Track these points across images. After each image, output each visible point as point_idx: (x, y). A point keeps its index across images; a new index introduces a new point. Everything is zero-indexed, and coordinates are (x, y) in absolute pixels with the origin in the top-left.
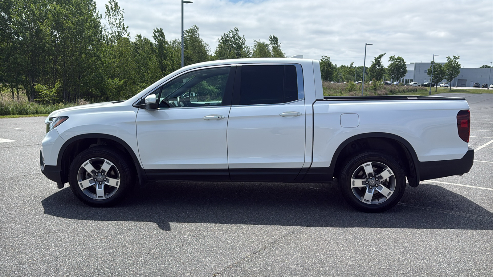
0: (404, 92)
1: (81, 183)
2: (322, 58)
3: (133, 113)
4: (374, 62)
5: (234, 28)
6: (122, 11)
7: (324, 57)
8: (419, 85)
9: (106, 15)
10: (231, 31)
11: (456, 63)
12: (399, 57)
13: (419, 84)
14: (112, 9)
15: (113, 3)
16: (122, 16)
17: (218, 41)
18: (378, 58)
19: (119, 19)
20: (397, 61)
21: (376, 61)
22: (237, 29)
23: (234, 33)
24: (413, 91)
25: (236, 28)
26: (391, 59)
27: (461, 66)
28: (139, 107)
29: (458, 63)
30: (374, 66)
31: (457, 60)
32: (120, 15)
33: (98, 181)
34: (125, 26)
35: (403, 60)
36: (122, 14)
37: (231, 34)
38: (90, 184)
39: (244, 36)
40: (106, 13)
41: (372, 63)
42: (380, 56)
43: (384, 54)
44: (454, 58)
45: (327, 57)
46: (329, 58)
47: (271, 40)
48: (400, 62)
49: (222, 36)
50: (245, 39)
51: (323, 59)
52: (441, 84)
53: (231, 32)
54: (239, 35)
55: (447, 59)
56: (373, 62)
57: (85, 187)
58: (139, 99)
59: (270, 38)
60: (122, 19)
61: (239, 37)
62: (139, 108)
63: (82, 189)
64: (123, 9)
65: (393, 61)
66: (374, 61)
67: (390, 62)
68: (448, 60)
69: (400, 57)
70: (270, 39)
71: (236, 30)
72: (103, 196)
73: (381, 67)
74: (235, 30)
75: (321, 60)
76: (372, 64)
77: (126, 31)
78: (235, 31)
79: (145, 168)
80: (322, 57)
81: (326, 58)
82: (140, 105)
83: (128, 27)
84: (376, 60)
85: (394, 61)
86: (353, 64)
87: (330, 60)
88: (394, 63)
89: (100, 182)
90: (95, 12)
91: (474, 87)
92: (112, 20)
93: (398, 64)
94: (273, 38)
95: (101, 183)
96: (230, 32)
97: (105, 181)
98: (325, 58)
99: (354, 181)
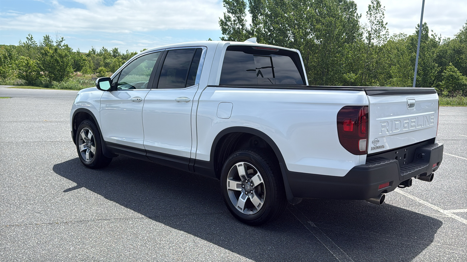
6: (383, 9)
9: (367, 14)
14: (373, 7)
15: (375, 3)
16: (383, 14)
19: (380, 17)
32: (381, 12)
34: (384, 23)
36: (383, 12)
40: (367, 12)
60: (383, 16)
64: (384, 7)
77: (385, 28)
83: (387, 24)
90: (356, 12)
92: (373, 18)
99: (229, 182)
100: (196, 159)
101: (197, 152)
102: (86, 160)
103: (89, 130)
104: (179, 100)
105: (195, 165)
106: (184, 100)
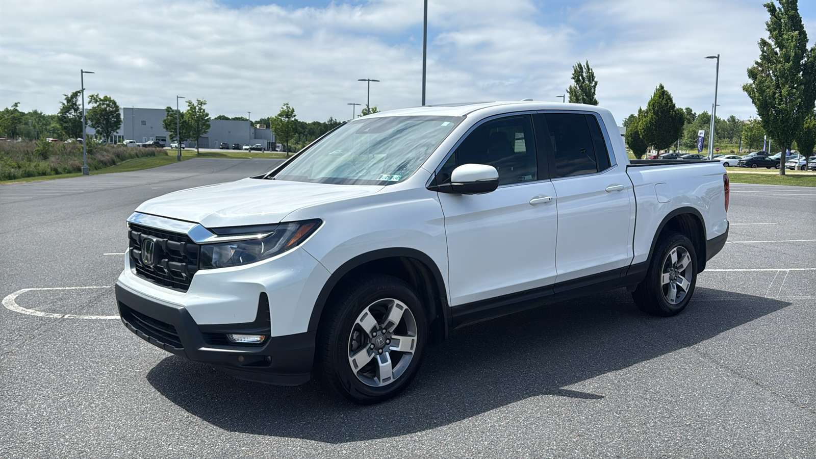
0: (138, 157)
1: (354, 359)
4: (66, 104)
8: (139, 146)
11: (202, 111)
12: (106, 97)
13: (138, 144)
18: (72, 97)
20: (103, 104)
21: (68, 102)
24: (149, 155)
26: (91, 99)
27: (209, 116)
28: (438, 190)
29: (204, 110)
30: (65, 110)
31: (204, 107)
33: (376, 349)
35: (115, 103)
38: (369, 357)
41: (61, 105)
42: (75, 95)
43: (81, 91)
44: (198, 104)
48: (108, 105)
52: (172, 144)
55: (188, 104)
56: (64, 104)
57: (361, 366)
63: (356, 371)
65: (96, 103)
66: (65, 102)
67: (90, 104)
68: (189, 106)
69: (108, 97)
72: (390, 376)
73: (79, 112)
76: (62, 108)
79: (452, 305)
84: (69, 100)
85: (98, 103)
88: (98, 106)
91: (221, 148)
93: (106, 109)
95: (380, 351)
97: (389, 346)
99: (663, 276)
100: (632, 264)
101: (635, 255)
102: (382, 384)
103: (395, 300)
104: (611, 190)
105: (627, 274)
106: (618, 189)
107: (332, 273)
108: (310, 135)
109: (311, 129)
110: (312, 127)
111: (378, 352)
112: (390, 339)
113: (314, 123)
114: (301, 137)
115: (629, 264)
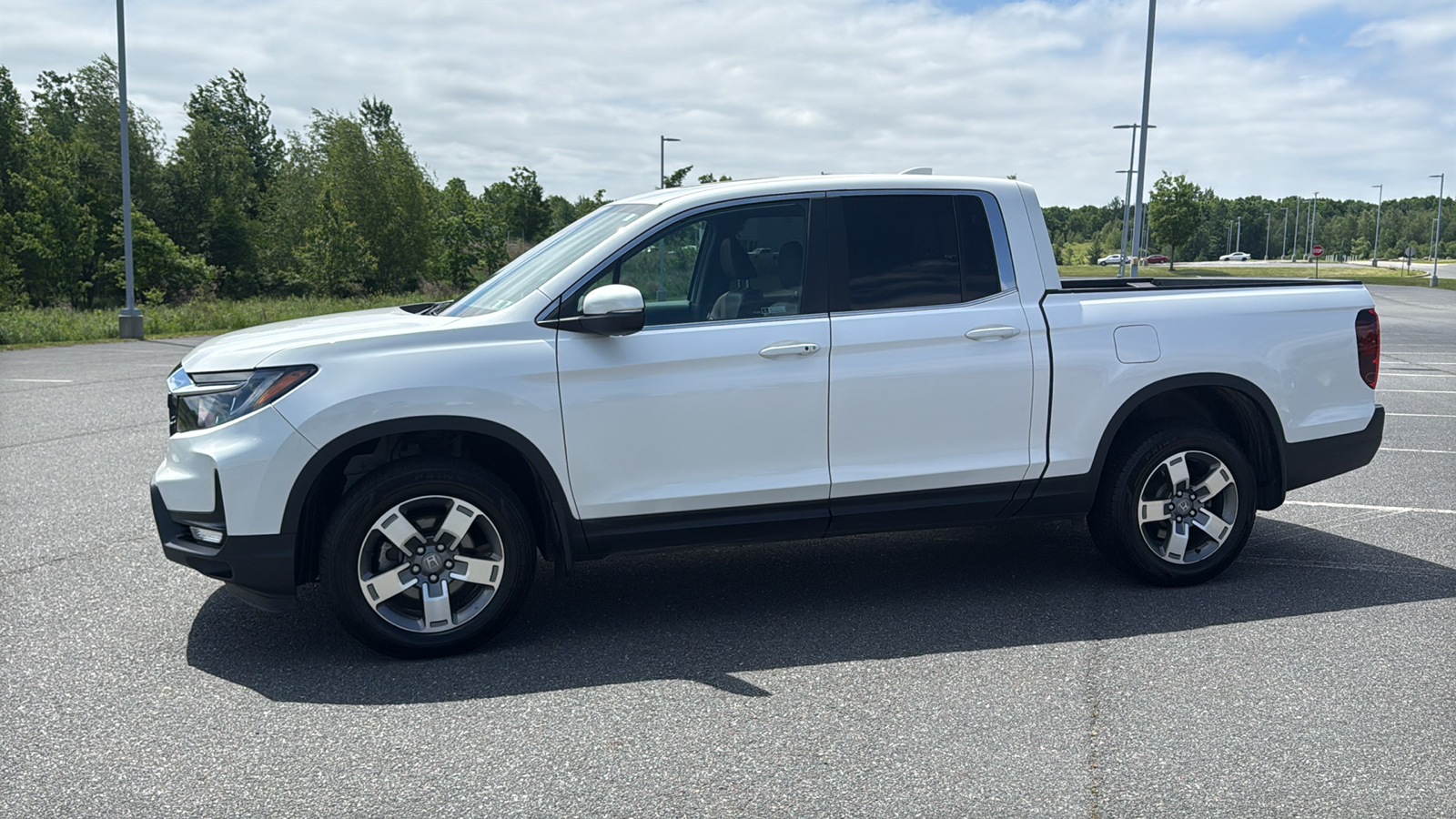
1: (371, 585)
2: (513, 174)
3: (542, 344)
5: (231, 70)
7: (519, 172)
10: (219, 80)
17: (183, 111)
22: (241, 75)
23: (230, 87)
25: (237, 71)
28: (558, 326)
33: (425, 574)
37: (220, 88)
38: (403, 583)
39: (263, 96)
43: (689, 169)
45: (527, 171)
46: (534, 173)
47: (365, 111)
49: (194, 96)
50: (267, 107)
51: (517, 175)
53: (218, 82)
54: (247, 94)
57: (383, 597)
58: (553, 302)
59: (364, 106)
61: (247, 101)
62: (558, 329)
63: (373, 604)
70: (363, 109)
71: (236, 78)
72: (446, 621)
74: (234, 76)
75: (511, 178)
78: (234, 80)
79: (582, 518)
80: (514, 170)
81: (526, 174)
82: (561, 320)
86: (603, 193)
87: (537, 179)
89: (431, 574)
94: (372, 106)
95: (433, 578)
96: (215, 84)
97: (448, 571)
98: (522, 173)
99: (1145, 507)
100: (1045, 476)
101: (1051, 460)
102: (428, 629)
103: (454, 499)
104: (981, 335)
105: (1035, 496)
106: (1003, 333)
107: (319, 448)
108: (1072, 230)
109: (1076, 219)
110: (1079, 217)
111: (429, 579)
112: (454, 561)
113: (1084, 209)
114: (1056, 236)
115: (1038, 477)
